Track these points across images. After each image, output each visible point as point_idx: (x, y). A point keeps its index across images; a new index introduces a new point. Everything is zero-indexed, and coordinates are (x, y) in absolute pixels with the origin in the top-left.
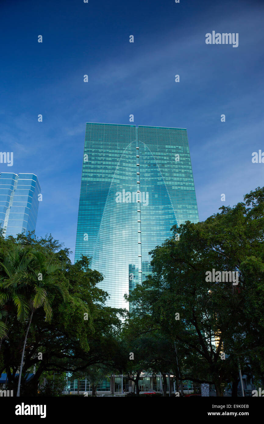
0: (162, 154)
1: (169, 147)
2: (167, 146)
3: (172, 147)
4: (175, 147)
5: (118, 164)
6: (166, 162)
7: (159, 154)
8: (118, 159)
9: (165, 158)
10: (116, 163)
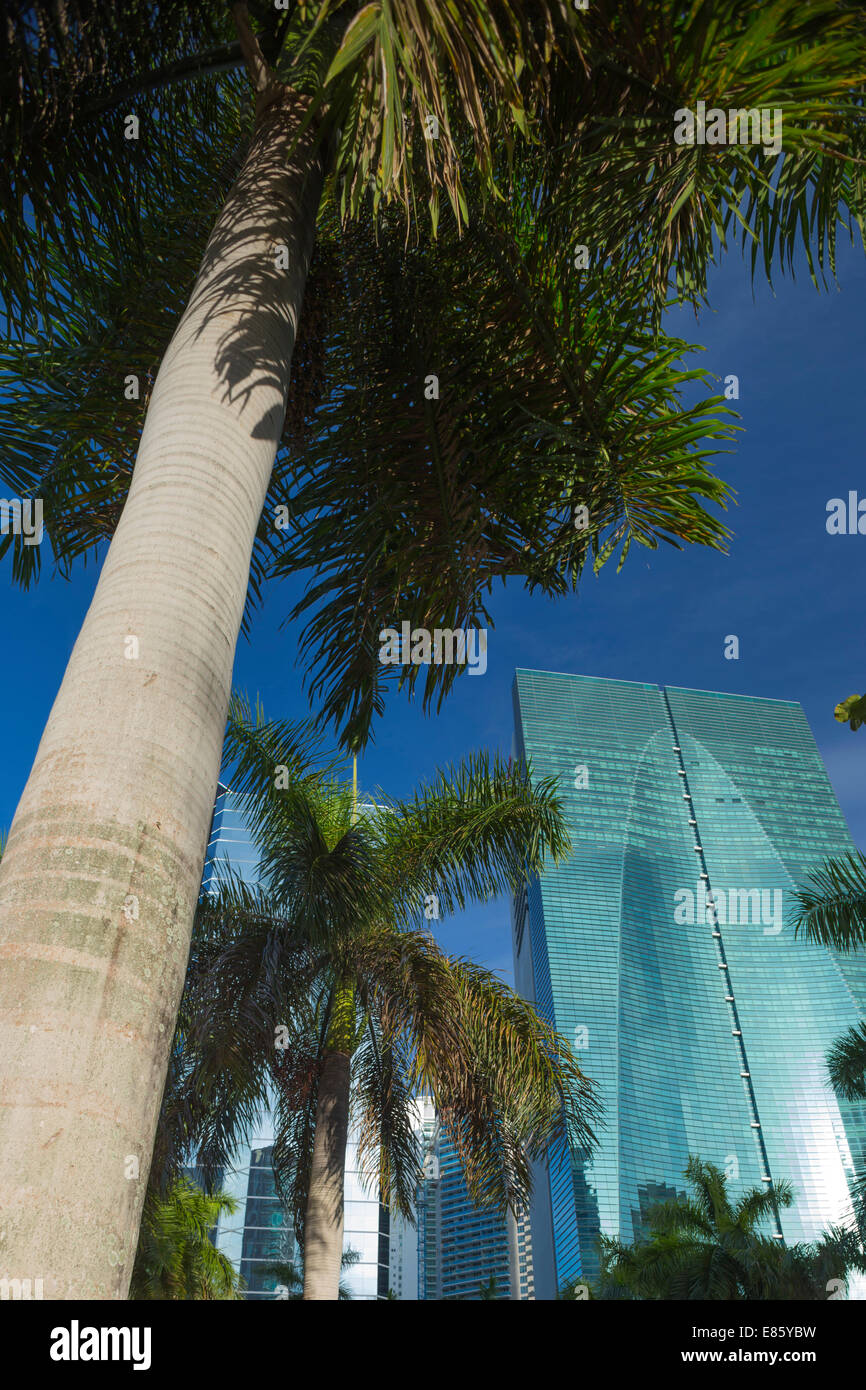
0: (750, 770)
1: (765, 750)
2: (757, 749)
3: (772, 751)
4: (780, 753)
5: (632, 792)
6: (765, 794)
7: (742, 769)
8: (629, 779)
9: (761, 782)
10: (624, 789)
